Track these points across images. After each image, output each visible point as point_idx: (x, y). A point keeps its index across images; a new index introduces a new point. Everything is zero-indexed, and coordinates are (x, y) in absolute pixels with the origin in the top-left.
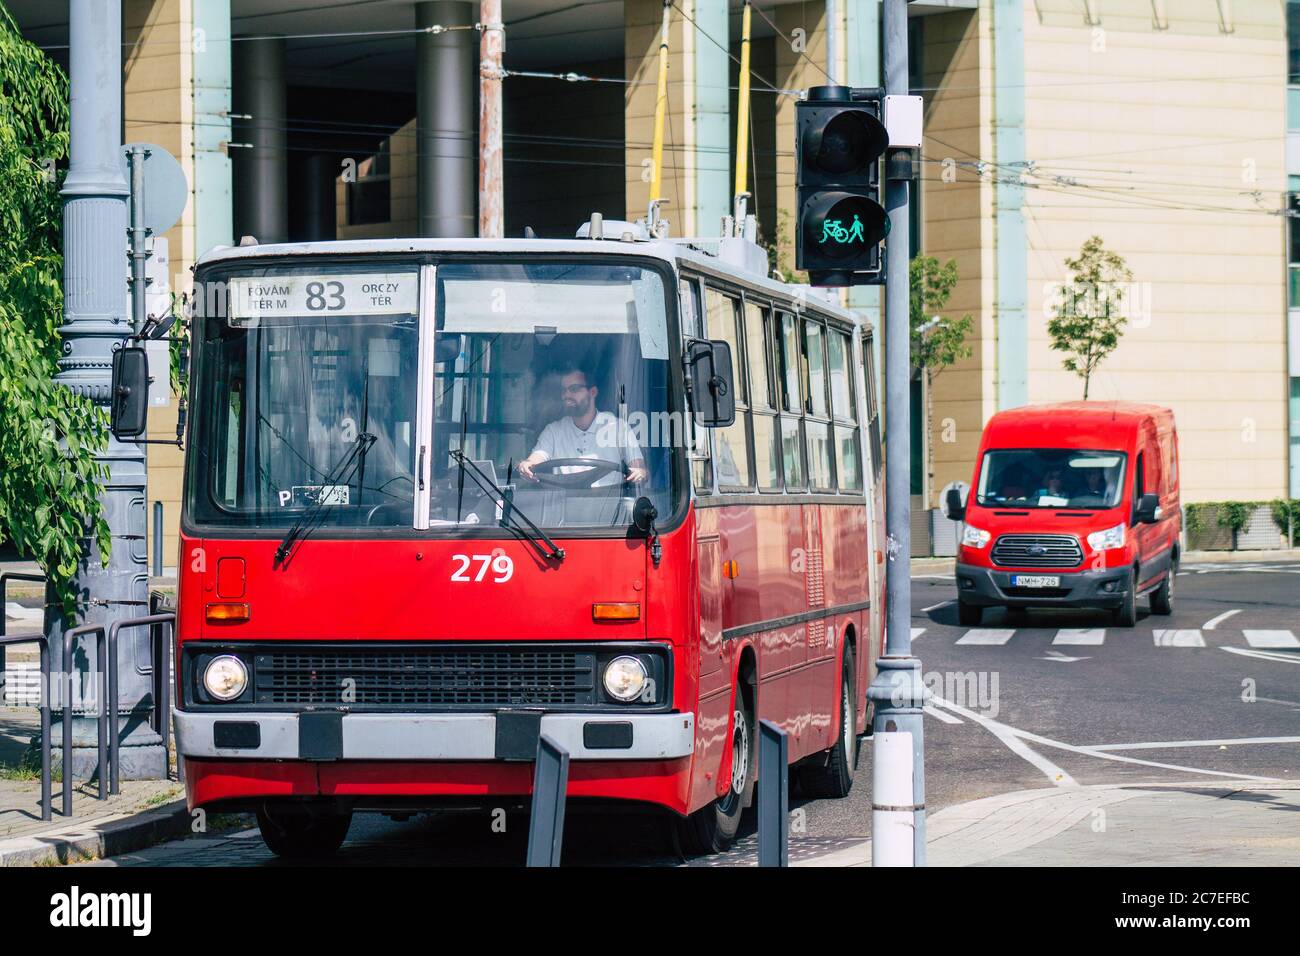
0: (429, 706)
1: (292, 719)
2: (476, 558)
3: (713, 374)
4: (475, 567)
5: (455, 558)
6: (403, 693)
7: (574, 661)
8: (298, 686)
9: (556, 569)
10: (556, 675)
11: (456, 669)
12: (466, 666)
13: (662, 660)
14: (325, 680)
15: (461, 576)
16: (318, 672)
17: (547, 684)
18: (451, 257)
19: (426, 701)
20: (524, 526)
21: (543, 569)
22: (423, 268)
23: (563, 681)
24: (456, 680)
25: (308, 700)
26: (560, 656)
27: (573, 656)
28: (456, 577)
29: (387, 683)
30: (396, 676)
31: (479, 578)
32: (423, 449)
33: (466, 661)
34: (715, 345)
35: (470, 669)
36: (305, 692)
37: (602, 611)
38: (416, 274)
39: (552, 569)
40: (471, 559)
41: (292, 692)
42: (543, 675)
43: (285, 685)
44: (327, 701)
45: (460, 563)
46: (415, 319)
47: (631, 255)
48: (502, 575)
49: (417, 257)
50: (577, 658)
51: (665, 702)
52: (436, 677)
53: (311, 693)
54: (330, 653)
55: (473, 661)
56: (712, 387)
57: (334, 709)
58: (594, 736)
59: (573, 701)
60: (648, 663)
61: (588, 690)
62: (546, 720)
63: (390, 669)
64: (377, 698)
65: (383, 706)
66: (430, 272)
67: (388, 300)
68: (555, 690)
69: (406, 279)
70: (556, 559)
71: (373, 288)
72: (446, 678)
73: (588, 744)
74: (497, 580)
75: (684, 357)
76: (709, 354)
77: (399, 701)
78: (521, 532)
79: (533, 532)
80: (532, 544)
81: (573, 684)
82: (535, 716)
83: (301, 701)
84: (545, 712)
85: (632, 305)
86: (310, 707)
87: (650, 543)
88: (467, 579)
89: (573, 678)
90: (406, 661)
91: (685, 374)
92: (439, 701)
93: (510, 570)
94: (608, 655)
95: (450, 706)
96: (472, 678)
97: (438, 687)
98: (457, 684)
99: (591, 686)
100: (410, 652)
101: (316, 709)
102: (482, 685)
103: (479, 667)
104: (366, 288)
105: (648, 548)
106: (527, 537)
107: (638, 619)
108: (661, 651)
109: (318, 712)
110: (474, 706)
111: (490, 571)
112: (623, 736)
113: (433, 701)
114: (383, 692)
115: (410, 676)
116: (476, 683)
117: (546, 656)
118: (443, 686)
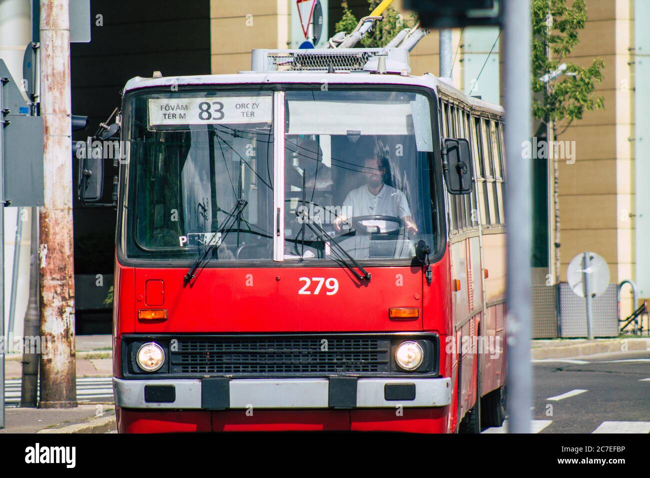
0: (284, 374)
1: (197, 384)
2: (314, 279)
3: (459, 160)
4: (314, 285)
5: (301, 279)
6: (267, 366)
7: (376, 345)
8: (198, 362)
9: (366, 286)
10: (365, 354)
11: (301, 350)
12: (308, 349)
13: (433, 344)
14: (215, 358)
15: (305, 291)
16: (211, 353)
17: (359, 359)
18: (293, 86)
19: (281, 371)
20: (345, 259)
21: (358, 286)
22: (276, 93)
23: (370, 357)
24: (301, 358)
25: (205, 371)
26: (368, 341)
27: (376, 341)
28: (302, 292)
29: (256, 360)
30: (262, 355)
31: (317, 292)
32: (279, 210)
33: (308, 345)
34: (460, 142)
35: (310, 350)
36: (202, 366)
37: (396, 313)
38: (271, 97)
39: (363, 286)
40: (311, 279)
41: (194, 366)
42: (357, 354)
43: (190, 362)
44: (218, 371)
45: (304, 283)
46: (272, 126)
47: (410, 85)
48: (332, 290)
49: (271, 86)
50: (379, 343)
51: (434, 371)
52: (288, 355)
53: (207, 367)
54: (219, 341)
55: (312, 345)
56: (458, 169)
57: (222, 377)
58: (391, 392)
59: (376, 370)
60: (424, 346)
61: (385, 363)
62: (361, 382)
63: (258, 351)
64: (250, 369)
65: (254, 374)
66: (280, 96)
67: (252, 114)
68: (364, 363)
69: (264, 101)
70: (367, 279)
71: (242, 106)
72: (294, 356)
73: (387, 398)
74: (328, 294)
75: (442, 149)
76: (456, 148)
77: (264, 371)
78: (344, 262)
79: (351, 263)
80: (351, 270)
81: (376, 359)
82: (354, 379)
83: (201, 371)
84: (359, 378)
85: (410, 117)
86: (207, 376)
87: (425, 269)
88: (309, 293)
89: (376, 356)
90: (268, 345)
91: (443, 161)
92: (290, 371)
93: (336, 287)
94: (397, 341)
95: (298, 374)
96: (311, 356)
97: (289, 362)
98: (302, 360)
99: (387, 361)
100: (270, 340)
101: (211, 377)
102: (318, 361)
103: (316, 349)
104: (238, 106)
105: (424, 272)
106: (347, 266)
107: (418, 318)
108: (432, 339)
109: (212, 379)
110: (313, 374)
111: (324, 288)
112: (409, 392)
113: (286, 371)
114: (254, 365)
115: (271, 355)
116: (313, 359)
117: (359, 341)
118: (293, 361)
